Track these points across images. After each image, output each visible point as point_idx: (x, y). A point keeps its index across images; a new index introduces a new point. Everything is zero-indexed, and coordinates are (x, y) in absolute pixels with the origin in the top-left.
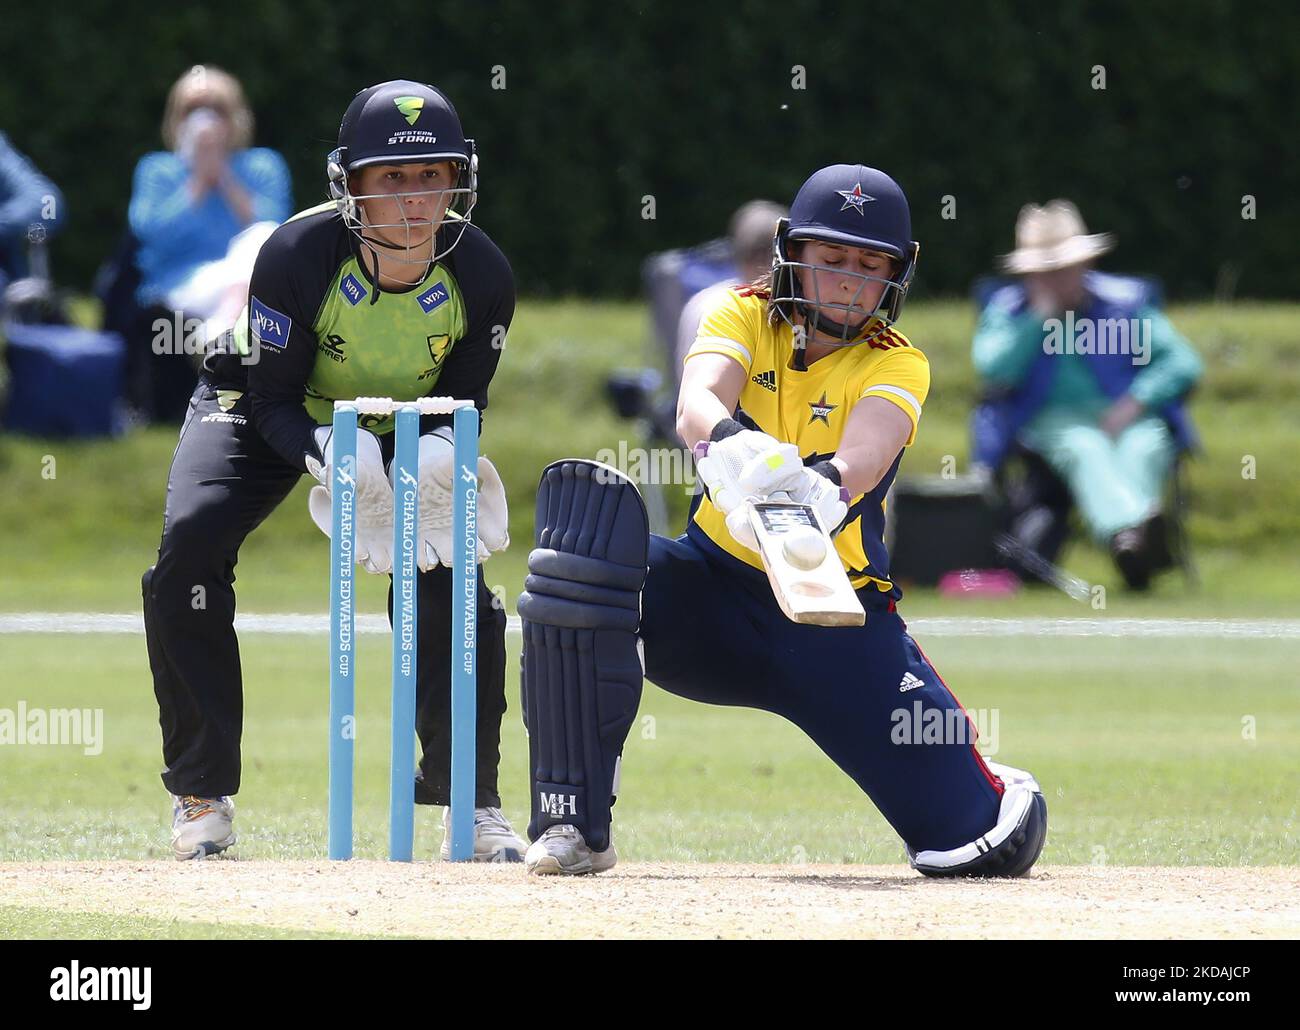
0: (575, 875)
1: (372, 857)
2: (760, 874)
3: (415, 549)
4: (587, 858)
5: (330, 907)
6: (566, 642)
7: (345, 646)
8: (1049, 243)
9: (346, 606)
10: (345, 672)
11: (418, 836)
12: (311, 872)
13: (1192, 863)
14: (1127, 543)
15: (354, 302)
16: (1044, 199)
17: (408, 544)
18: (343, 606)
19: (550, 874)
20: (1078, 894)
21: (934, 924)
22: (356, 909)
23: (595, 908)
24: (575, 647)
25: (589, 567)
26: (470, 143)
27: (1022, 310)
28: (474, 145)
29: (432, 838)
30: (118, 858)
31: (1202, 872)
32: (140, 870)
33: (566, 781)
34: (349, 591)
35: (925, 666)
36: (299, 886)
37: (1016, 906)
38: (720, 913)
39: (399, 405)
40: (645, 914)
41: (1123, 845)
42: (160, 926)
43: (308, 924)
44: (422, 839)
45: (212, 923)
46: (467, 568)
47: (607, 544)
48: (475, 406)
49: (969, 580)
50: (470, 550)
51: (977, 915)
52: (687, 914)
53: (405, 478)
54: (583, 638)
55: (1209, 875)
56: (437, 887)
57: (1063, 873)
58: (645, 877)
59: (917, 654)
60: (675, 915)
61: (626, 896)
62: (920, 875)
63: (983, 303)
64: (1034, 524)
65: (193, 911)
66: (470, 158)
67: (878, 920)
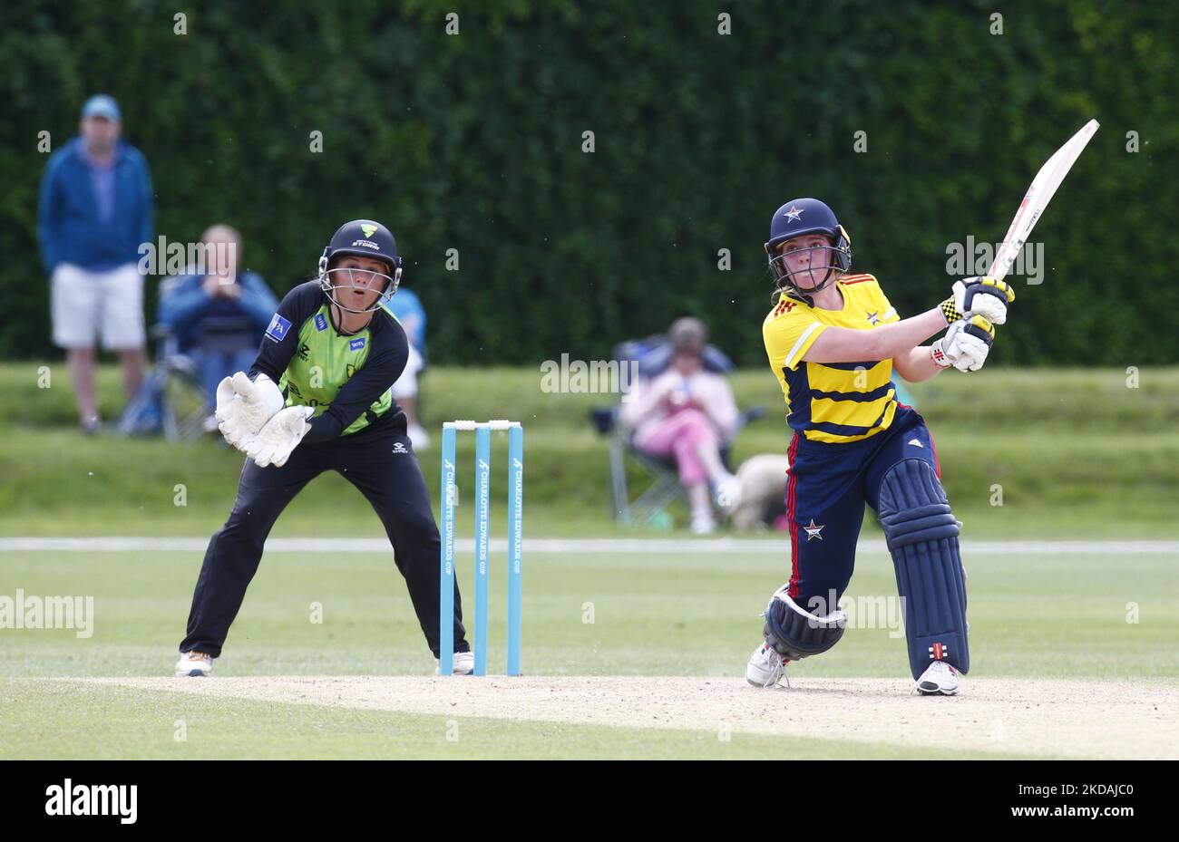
15: (319, 329)
53: (482, 465)
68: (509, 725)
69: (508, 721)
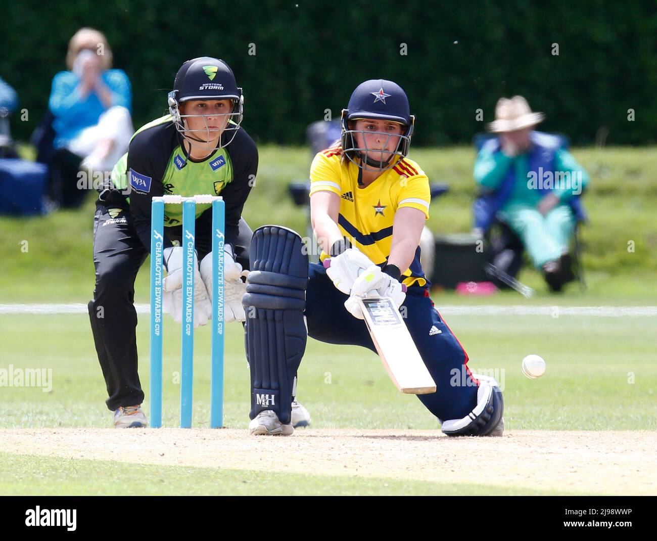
0: (274, 435)
1: (171, 426)
2: (366, 435)
3: (193, 272)
4: (279, 427)
5: (151, 452)
6: (269, 317)
7: (158, 320)
8: (512, 117)
9: (158, 300)
10: (158, 334)
11: (194, 416)
12: (140, 434)
13: (583, 429)
14: (551, 268)
15: (180, 168)
16: (510, 95)
17: (190, 269)
18: (156, 300)
19: (261, 435)
20: (526, 444)
21: (454, 460)
22: (163, 452)
23: (283, 452)
24: (274, 319)
25: (279, 278)
26: (240, 90)
27: (499, 150)
28: (242, 91)
29: (201, 417)
30: (44, 427)
31: (588, 433)
32: (55, 433)
33: (270, 388)
34: (160, 293)
35: (442, 324)
36: (135, 441)
37: (495, 450)
38: (346, 454)
39: (184, 199)
40: (308, 455)
41: (548, 420)
42: (64, 461)
43: (139, 460)
44: (196, 417)
45: (91, 460)
46: (219, 281)
47: (288, 266)
48: (223, 199)
49: (472, 287)
50: (220, 272)
51: (476, 456)
52: (329, 455)
53: (188, 235)
54: (278, 314)
55: (592, 435)
56: (204, 441)
57: (519, 434)
58: (308, 436)
59: (439, 319)
60: (323, 455)
61: (299, 446)
62: (446, 435)
63: (479, 148)
64: (504, 259)
65: (82, 453)
66: (240, 97)
67: (426, 458)
68: (213, 473)
69: (212, 470)
